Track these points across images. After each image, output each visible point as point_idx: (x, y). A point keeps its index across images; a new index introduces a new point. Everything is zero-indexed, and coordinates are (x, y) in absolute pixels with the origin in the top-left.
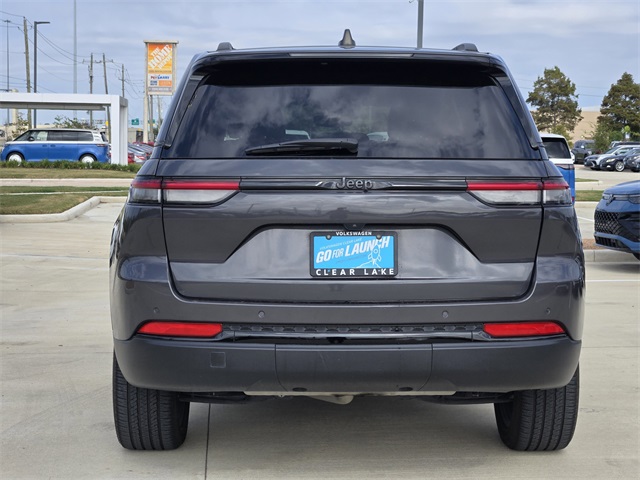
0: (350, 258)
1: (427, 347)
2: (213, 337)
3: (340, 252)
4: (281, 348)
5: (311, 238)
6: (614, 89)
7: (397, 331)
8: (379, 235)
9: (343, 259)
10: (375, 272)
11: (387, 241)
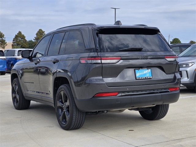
0: (143, 75)
1: (160, 94)
2: (116, 95)
3: (141, 73)
4: (132, 97)
5: (135, 70)
6: (16, 36)
7: (154, 91)
8: (148, 69)
9: (142, 75)
10: (148, 78)
11: (150, 70)
